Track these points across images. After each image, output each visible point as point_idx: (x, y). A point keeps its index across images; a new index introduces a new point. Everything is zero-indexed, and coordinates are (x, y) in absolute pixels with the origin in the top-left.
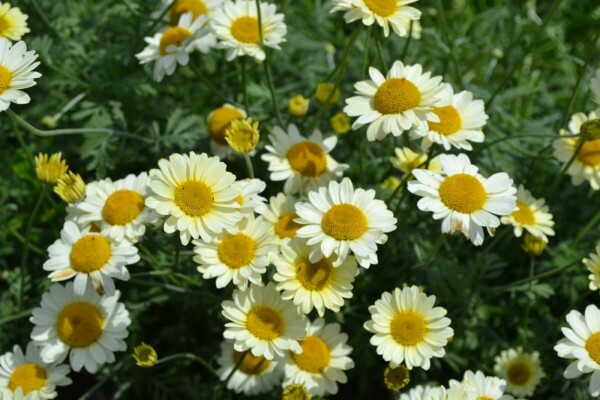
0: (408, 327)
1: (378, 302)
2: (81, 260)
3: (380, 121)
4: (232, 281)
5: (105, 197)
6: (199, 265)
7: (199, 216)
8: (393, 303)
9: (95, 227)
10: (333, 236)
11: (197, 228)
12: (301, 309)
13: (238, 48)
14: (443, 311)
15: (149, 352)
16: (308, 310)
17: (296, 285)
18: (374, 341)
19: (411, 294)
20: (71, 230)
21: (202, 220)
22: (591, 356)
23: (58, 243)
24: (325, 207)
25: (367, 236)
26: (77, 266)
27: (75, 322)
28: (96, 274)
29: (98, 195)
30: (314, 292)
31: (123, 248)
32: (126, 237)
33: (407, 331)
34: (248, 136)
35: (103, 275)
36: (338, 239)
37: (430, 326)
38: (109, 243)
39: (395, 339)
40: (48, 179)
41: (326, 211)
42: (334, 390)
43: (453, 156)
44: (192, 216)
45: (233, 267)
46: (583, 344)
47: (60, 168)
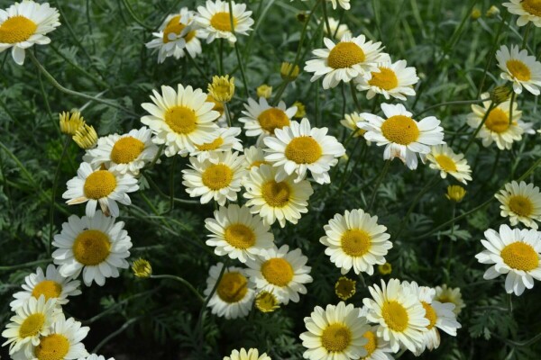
0: (356, 241)
1: (330, 221)
2: (93, 188)
3: (333, 74)
4: (213, 198)
5: (113, 145)
6: (186, 187)
7: (185, 133)
8: (344, 223)
9: (104, 166)
10: (294, 160)
11: (183, 142)
12: (266, 221)
13: (215, 33)
14: (384, 228)
15: (145, 265)
16: (271, 222)
17: (262, 202)
18: (328, 252)
19: (358, 214)
20: (85, 169)
21: (188, 138)
22: (505, 262)
23: (75, 179)
24: (287, 140)
25: (322, 160)
26: (89, 193)
27: (87, 243)
28: (104, 200)
29: (107, 144)
30: (276, 208)
31: (126, 180)
32: (129, 171)
33: (354, 245)
34: (226, 89)
35: (109, 199)
36: (298, 163)
37: (372, 241)
38: (115, 177)
39: (345, 251)
40: (69, 132)
41: (288, 143)
42: (296, 299)
43: (392, 105)
44: (179, 133)
45: (214, 189)
46: (499, 253)
47: (78, 124)
